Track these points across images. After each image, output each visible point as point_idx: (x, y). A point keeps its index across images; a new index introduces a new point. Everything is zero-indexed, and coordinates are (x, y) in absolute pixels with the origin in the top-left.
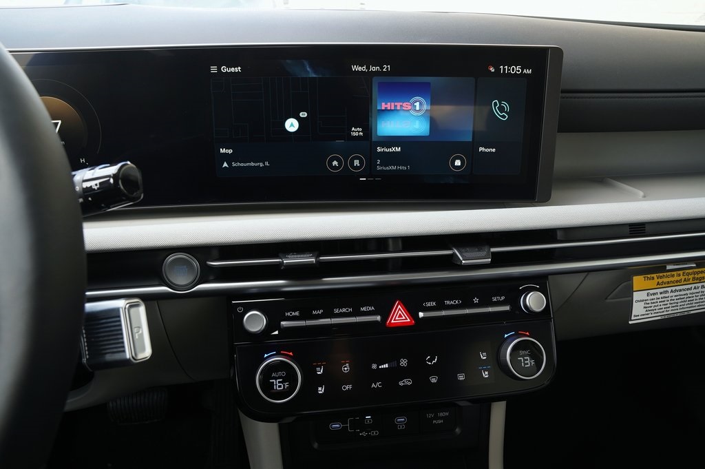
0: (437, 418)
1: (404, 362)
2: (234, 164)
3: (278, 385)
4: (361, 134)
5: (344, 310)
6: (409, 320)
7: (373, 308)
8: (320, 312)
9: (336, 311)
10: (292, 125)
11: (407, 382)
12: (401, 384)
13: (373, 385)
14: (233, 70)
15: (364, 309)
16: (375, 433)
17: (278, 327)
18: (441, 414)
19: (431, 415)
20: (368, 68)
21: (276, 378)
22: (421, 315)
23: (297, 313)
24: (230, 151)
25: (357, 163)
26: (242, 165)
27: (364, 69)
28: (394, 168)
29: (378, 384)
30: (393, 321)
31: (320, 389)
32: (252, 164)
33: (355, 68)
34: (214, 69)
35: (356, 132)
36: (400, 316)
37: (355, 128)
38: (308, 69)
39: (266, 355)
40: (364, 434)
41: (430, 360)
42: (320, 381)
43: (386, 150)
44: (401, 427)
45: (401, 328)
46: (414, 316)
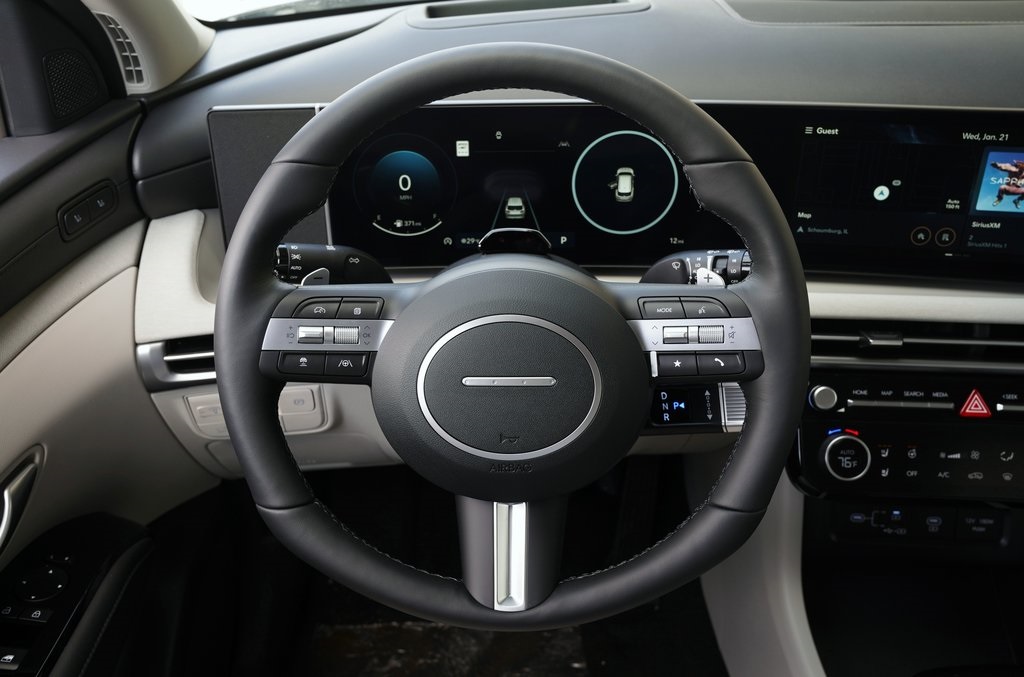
0: (978, 524)
1: (975, 455)
2: (810, 230)
3: (846, 463)
4: (958, 207)
5: (915, 394)
6: (985, 411)
7: (946, 395)
8: (890, 393)
9: (907, 394)
10: (881, 193)
11: (977, 476)
12: (970, 476)
13: (940, 475)
14: (829, 132)
15: (936, 395)
16: (902, 531)
17: (845, 405)
18: (984, 521)
19: (971, 521)
20: (982, 136)
21: (844, 456)
22: (1000, 407)
23: (865, 393)
24: (809, 216)
25: (946, 237)
26: (819, 231)
27: (977, 137)
28: (988, 245)
29: (945, 474)
30: (967, 411)
31: (883, 471)
32: (830, 231)
33: (967, 136)
34: (809, 130)
35: (953, 204)
36: (976, 406)
37: (952, 200)
38: (913, 135)
39: (830, 432)
40: (889, 531)
41: (1005, 456)
42: (884, 463)
43: (983, 225)
44: (933, 529)
45: (976, 418)
46: (992, 407)
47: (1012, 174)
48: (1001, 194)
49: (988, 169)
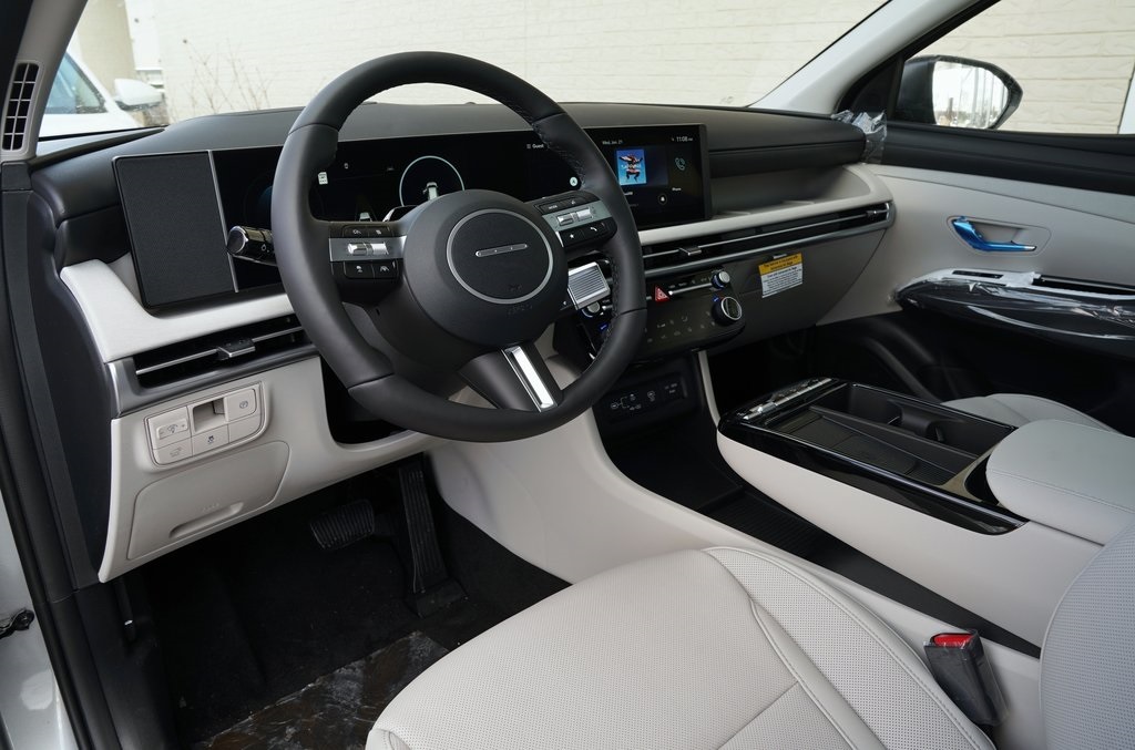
0: (670, 389)
6: (666, 297)
10: (573, 182)
12: (675, 335)
14: (539, 146)
16: (639, 407)
18: (673, 386)
20: (611, 142)
22: (671, 293)
27: (609, 143)
30: (658, 298)
33: (604, 143)
34: (529, 146)
36: (661, 295)
43: (625, 194)
44: (652, 400)
45: (663, 301)
46: (668, 294)
47: (630, 163)
48: (629, 174)
49: (619, 160)
